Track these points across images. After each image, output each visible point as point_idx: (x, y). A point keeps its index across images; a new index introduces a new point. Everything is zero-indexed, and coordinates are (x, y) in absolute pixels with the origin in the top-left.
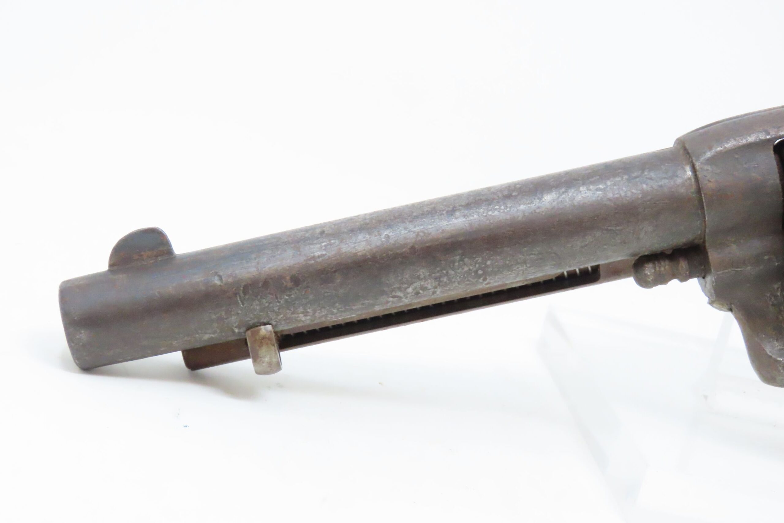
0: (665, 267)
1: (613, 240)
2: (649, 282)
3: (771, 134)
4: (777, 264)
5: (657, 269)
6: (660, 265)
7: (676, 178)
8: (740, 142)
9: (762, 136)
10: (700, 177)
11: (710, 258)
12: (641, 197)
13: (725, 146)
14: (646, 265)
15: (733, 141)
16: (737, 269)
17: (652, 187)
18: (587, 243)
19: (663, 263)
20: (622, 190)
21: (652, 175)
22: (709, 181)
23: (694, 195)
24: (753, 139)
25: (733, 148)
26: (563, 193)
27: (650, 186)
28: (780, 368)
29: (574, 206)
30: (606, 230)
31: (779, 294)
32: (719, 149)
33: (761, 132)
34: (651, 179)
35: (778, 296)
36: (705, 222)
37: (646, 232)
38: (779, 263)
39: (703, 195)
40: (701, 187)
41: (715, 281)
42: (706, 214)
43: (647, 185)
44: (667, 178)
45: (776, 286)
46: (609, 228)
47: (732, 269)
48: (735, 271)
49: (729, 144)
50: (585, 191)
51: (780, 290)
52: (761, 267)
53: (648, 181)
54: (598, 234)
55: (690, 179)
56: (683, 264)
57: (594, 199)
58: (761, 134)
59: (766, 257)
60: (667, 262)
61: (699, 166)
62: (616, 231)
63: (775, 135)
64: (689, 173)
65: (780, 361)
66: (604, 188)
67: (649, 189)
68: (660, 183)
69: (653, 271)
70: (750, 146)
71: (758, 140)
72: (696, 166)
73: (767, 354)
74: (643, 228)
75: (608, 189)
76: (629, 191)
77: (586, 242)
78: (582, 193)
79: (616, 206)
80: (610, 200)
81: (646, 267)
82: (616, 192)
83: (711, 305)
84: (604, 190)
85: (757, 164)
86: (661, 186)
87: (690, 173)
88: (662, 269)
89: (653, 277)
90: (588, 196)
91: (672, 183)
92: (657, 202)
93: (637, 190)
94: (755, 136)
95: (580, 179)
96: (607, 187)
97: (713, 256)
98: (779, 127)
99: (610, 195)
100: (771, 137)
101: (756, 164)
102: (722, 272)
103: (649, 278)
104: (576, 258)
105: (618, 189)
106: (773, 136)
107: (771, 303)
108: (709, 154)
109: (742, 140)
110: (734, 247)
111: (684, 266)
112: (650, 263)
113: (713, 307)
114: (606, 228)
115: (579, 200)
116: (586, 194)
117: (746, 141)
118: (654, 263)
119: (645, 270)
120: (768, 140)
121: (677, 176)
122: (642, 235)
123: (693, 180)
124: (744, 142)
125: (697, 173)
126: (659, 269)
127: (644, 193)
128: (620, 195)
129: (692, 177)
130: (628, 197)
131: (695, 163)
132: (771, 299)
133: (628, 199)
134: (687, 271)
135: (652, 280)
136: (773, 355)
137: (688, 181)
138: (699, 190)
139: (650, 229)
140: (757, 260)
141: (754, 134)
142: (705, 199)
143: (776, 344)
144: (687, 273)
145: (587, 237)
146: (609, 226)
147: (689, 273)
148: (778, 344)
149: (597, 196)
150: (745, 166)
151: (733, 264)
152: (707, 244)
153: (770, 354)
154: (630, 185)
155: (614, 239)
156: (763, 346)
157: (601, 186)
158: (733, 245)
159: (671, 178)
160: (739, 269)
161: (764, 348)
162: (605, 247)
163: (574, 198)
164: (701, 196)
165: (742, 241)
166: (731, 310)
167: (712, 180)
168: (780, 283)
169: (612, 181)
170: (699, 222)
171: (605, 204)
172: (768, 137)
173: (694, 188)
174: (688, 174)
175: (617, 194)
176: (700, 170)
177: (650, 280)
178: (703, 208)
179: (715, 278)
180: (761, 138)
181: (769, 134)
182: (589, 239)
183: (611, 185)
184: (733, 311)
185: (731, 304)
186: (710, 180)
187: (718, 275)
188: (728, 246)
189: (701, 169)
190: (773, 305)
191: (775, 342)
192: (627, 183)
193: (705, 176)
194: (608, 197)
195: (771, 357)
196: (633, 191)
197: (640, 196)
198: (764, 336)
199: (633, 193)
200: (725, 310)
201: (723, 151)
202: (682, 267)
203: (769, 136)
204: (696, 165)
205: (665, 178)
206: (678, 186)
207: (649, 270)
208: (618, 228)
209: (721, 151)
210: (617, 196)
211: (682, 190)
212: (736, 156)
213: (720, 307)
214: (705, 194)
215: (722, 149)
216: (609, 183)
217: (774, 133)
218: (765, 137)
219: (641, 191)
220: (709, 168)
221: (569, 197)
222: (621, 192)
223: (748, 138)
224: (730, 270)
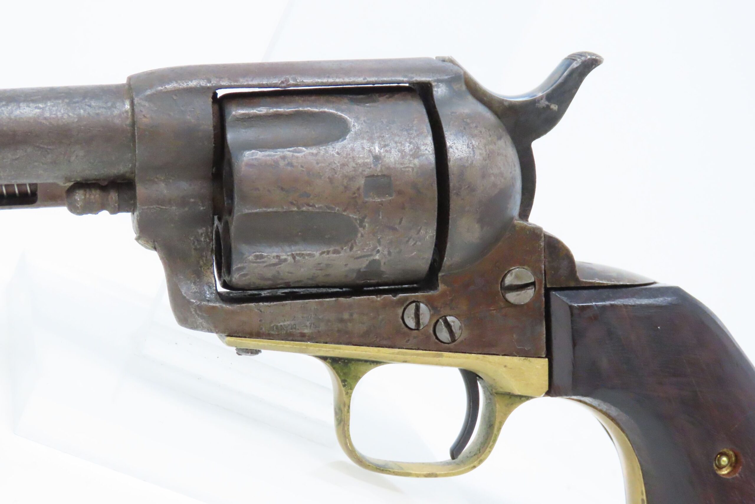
0: (95, 196)
1: (44, 159)
2: (78, 207)
3: (212, 82)
4: (202, 208)
5: (88, 196)
6: (91, 193)
7: (114, 109)
8: (180, 85)
9: (203, 83)
10: (136, 111)
11: (137, 191)
12: (77, 122)
13: (166, 86)
14: (77, 191)
15: (174, 83)
16: (162, 207)
17: (89, 113)
18: (18, 157)
19: (93, 192)
20: (60, 111)
21: (93, 103)
22: (144, 116)
23: (128, 128)
24: (194, 84)
25: (173, 89)
26: (3, 106)
27: (87, 112)
28: (192, 310)
29: (11, 119)
30: (38, 147)
31: (202, 239)
32: (160, 88)
33: (203, 79)
34: (90, 106)
35: (201, 241)
36: (135, 155)
37: (77, 156)
38: (204, 208)
39: (136, 129)
40: (135, 120)
41: (140, 215)
42: (137, 147)
43: (85, 110)
44: (105, 108)
45: (200, 231)
46: (42, 146)
47: (157, 206)
48: (160, 208)
49: (171, 85)
50: (24, 107)
51: (203, 235)
52: (186, 209)
53: (87, 107)
54: (29, 150)
55: (127, 112)
56: (113, 196)
57: (31, 115)
58: (203, 81)
59: (192, 200)
60: (98, 192)
61: (137, 101)
62: (48, 150)
63: (216, 84)
64: (127, 106)
65: (193, 303)
66: (43, 107)
67: (86, 115)
68: (97, 111)
69: (83, 197)
70: (190, 91)
71: (198, 86)
72: (134, 101)
73: (182, 294)
74: (74, 151)
75: (47, 108)
76: (67, 114)
77: (17, 155)
78: (21, 108)
79: (51, 126)
80: (45, 119)
81: (76, 193)
82: (54, 113)
83: (137, 241)
84: (43, 109)
85: (194, 108)
86: (98, 114)
87: (129, 107)
88: (92, 197)
89: (82, 203)
90: (26, 112)
91: (109, 113)
92: (91, 129)
93: (74, 114)
94: (196, 82)
95: (22, 96)
96: (46, 107)
97: (141, 190)
98: (222, 78)
99: (47, 115)
100: (211, 86)
101: (192, 108)
102: (146, 207)
103: (78, 204)
104: (6, 170)
105: (56, 110)
106: (214, 85)
107: (194, 247)
108: (149, 92)
109: (183, 84)
110: (162, 185)
111: (114, 198)
112: (81, 190)
113: (138, 242)
114: (38, 144)
115: (17, 114)
116: (25, 110)
117: (187, 85)
118: (85, 191)
119: (75, 195)
120: (209, 88)
121: (115, 108)
122: (73, 158)
123: (130, 114)
124: (185, 85)
125: (135, 107)
126: (89, 196)
127: (80, 118)
128: (57, 116)
129: (129, 110)
130: (64, 119)
131: (134, 98)
132: (194, 243)
133: (64, 121)
134: (116, 203)
135: (81, 206)
136: (187, 296)
137: (125, 114)
138: (133, 124)
139: (81, 153)
140: (183, 202)
141: (196, 81)
142: (137, 133)
143: (193, 286)
144: (116, 205)
145: (18, 151)
146: (41, 144)
147: (119, 205)
148: (194, 287)
149: (35, 113)
150: (182, 108)
151: (160, 202)
152: (137, 179)
153: (185, 295)
154: (69, 108)
155: (45, 157)
156: (180, 287)
157: (41, 105)
158: (162, 183)
159: (109, 108)
160: (164, 207)
161: (180, 289)
162: (36, 164)
163: (12, 112)
164: (135, 130)
165: (171, 181)
166: (155, 249)
167: (148, 116)
168: (204, 229)
169: (53, 102)
170: (130, 155)
171: (41, 122)
172: (208, 85)
173: (129, 122)
174: (126, 108)
175: (54, 114)
176: (138, 105)
177: (79, 206)
178: (135, 141)
179: (140, 212)
180: (201, 84)
181: (209, 81)
182: (20, 153)
183: (50, 105)
184: (157, 249)
185: (154, 242)
186: (146, 115)
187: (143, 209)
188: (157, 183)
189: (139, 103)
190: (196, 249)
191: (192, 285)
192: (66, 106)
193: (141, 111)
194: (45, 116)
195: (185, 297)
196: (71, 114)
197: (76, 120)
198: (182, 277)
199: (69, 116)
200: (150, 247)
201: (163, 91)
202: (112, 198)
203: (210, 84)
204: (135, 99)
205: (103, 107)
206: (114, 116)
207: (79, 196)
208: (49, 147)
209: (161, 90)
210: (53, 116)
211: (117, 121)
212: (175, 98)
213: (144, 243)
214: (138, 128)
215: (162, 88)
216: (49, 104)
217: (215, 82)
218: (206, 84)
219: (77, 115)
220: (147, 104)
221: (8, 110)
222: (58, 113)
223: (190, 82)
224: (155, 206)
